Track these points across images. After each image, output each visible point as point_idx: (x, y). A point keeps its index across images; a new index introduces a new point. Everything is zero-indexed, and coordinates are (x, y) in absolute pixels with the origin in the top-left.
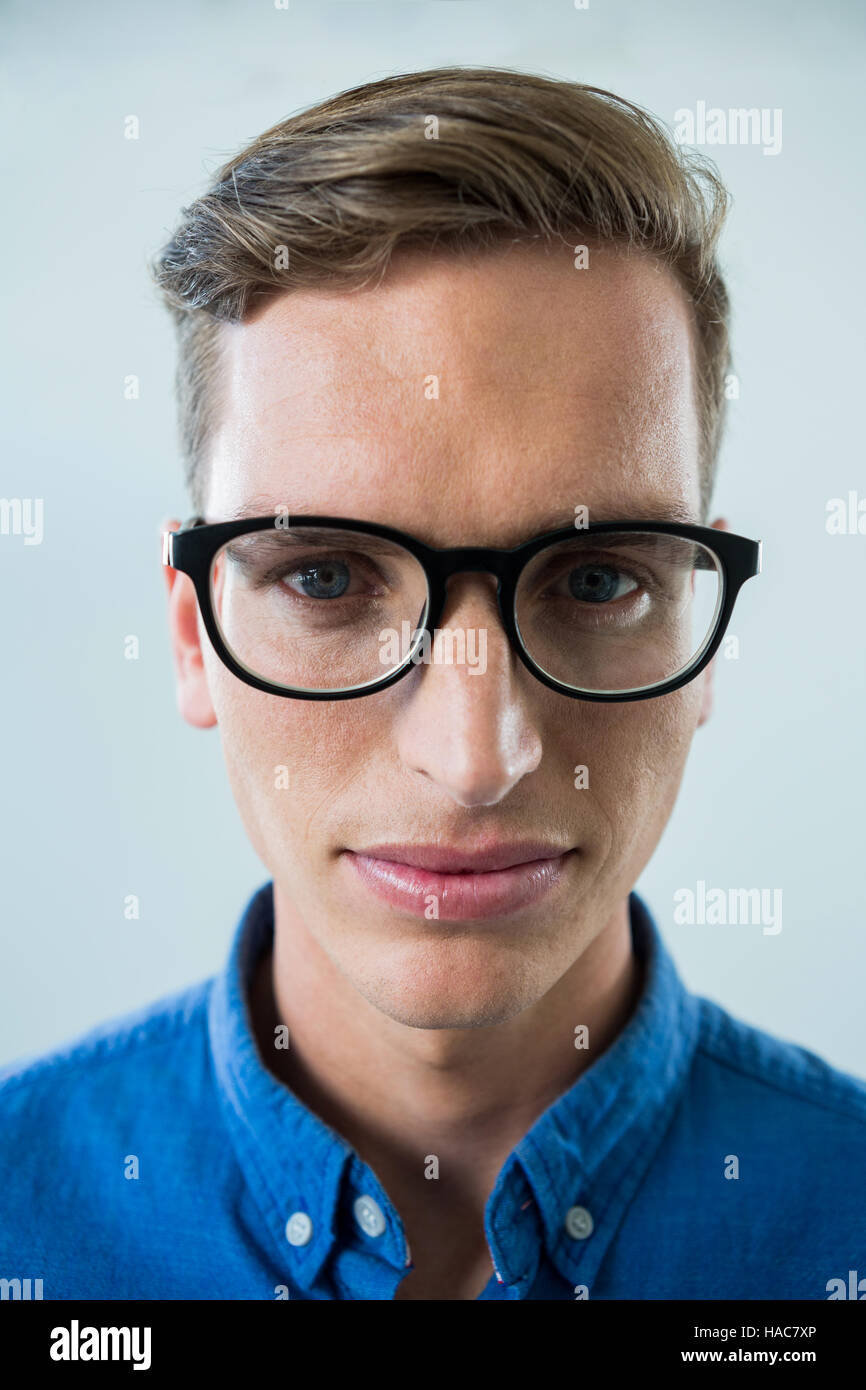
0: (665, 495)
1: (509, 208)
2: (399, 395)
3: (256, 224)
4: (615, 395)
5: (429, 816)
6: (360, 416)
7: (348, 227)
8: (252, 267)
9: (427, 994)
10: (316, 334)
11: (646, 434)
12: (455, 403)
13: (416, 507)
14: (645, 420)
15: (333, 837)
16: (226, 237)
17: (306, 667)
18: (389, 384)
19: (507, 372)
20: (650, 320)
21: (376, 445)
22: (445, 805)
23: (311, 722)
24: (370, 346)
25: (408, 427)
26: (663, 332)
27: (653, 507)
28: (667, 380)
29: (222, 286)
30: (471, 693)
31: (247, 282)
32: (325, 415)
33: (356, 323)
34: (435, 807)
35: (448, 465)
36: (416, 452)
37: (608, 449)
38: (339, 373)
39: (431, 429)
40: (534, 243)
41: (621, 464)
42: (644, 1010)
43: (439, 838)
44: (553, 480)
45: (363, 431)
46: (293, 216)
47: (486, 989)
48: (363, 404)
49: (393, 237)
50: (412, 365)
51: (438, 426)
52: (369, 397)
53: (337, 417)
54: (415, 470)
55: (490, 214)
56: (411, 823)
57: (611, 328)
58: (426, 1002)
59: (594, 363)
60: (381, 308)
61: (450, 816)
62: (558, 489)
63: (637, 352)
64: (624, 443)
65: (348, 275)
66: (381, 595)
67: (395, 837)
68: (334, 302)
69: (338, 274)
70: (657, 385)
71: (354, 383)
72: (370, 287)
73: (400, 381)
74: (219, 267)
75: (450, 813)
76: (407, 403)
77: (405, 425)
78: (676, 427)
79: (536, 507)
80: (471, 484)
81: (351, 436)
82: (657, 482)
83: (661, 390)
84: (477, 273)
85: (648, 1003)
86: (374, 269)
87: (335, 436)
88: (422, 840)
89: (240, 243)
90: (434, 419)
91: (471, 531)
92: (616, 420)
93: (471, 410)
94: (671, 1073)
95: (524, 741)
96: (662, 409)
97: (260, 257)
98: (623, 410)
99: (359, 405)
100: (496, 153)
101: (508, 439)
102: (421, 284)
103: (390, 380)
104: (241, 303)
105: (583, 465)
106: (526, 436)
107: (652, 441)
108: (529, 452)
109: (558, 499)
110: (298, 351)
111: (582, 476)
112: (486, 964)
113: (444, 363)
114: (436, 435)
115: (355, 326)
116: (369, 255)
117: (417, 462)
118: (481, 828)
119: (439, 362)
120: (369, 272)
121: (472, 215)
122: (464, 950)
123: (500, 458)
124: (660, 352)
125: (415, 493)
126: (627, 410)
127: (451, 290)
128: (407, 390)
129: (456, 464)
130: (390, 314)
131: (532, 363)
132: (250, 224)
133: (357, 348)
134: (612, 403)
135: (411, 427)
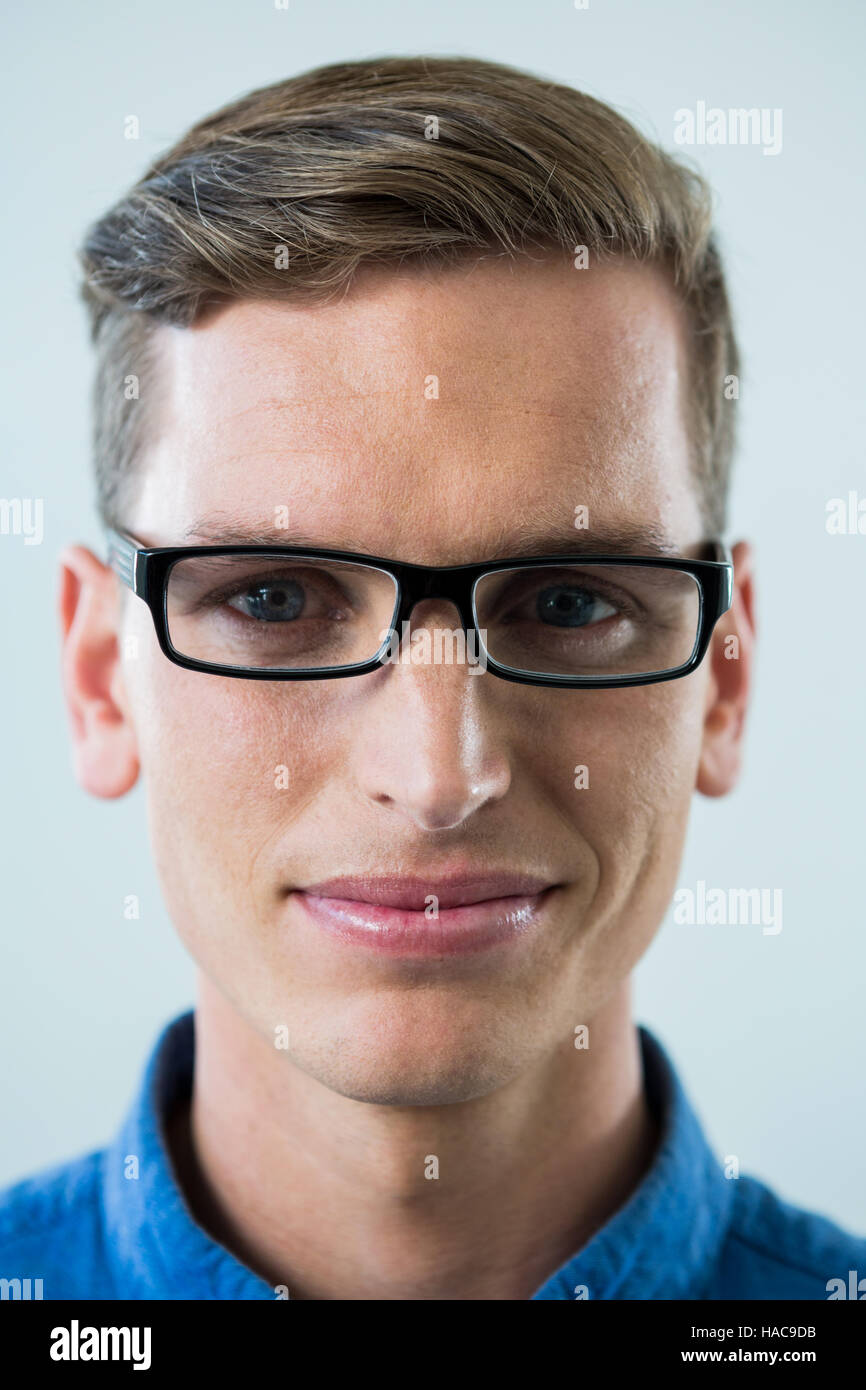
0: (638, 515)
1: (472, 230)
2: (361, 412)
3: (216, 235)
4: (583, 412)
5: (388, 846)
6: (321, 432)
7: (313, 246)
8: (208, 275)
9: (388, 1049)
10: (277, 348)
11: (616, 453)
12: (418, 421)
13: (378, 523)
14: (616, 438)
15: (280, 872)
16: (183, 245)
17: (256, 693)
18: (352, 401)
19: (470, 390)
20: (623, 334)
21: (338, 461)
22: (406, 834)
23: (260, 749)
24: (332, 361)
25: (371, 442)
26: (639, 346)
27: (622, 525)
28: (641, 396)
29: (175, 292)
30: (433, 710)
31: (200, 290)
32: (285, 430)
33: (318, 337)
34: (395, 835)
35: (410, 481)
36: (379, 468)
37: (574, 467)
38: (300, 389)
39: (394, 446)
40: (499, 261)
41: (588, 482)
42: (662, 1160)
43: (400, 868)
44: (517, 496)
45: (325, 446)
46: (257, 230)
47: (453, 1042)
48: (324, 421)
49: (356, 257)
50: (375, 382)
51: (401, 444)
52: (331, 413)
53: (298, 433)
54: (377, 487)
55: (452, 236)
56: (369, 853)
57: (579, 345)
58: (386, 1059)
59: (560, 380)
60: (344, 323)
61: (412, 846)
62: (522, 506)
63: (607, 369)
64: (591, 461)
65: (309, 290)
66: (344, 620)
67: (351, 868)
68: (295, 315)
69: (300, 288)
70: (629, 402)
71: (316, 399)
72: (334, 302)
73: (363, 398)
74: (172, 273)
75: (412, 841)
76: (370, 419)
77: (367, 441)
78: (652, 445)
79: (499, 523)
80: (434, 500)
81: (313, 451)
82: (629, 502)
83: (634, 407)
84: (441, 291)
85: (668, 1153)
86: (337, 285)
87: (296, 451)
88: (381, 871)
89: (198, 251)
90: (396, 436)
91: (434, 548)
92: (582, 437)
93: (434, 428)
94: (696, 1252)
95: (488, 763)
96: (634, 427)
97: (219, 267)
98: (591, 428)
99: (321, 422)
100: (459, 178)
101: (471, 456)
102: (384, 299)
103: (353, 397)
104: (192, 310)
105: (547, 481)
106: (490, 453)
107: (624, 459)
108: (492, 469)
109: (522, 515)
110: (257, 364)
111: (546, 493)
112: (453, 1017)
113: (407, 381)
114: (400, 451)
115: (316, 341)
116: (334, 271)
117: (379, 478)
118: (447, 856)
119: (403, 380)
120: (332, 288)
121: (437, 237)
122: (428, 1001)
123: (463, 475)
124: (634, 366)
125: (377, 509)
126: (594, 427)
127: (414, 308)
128: (370, 406)
129: (418, 482)
130: (353, 329)
131: (496, 381)
132: (210, 234)
133: (319, 364)
134: (579, 420)
135: (374, 443)
